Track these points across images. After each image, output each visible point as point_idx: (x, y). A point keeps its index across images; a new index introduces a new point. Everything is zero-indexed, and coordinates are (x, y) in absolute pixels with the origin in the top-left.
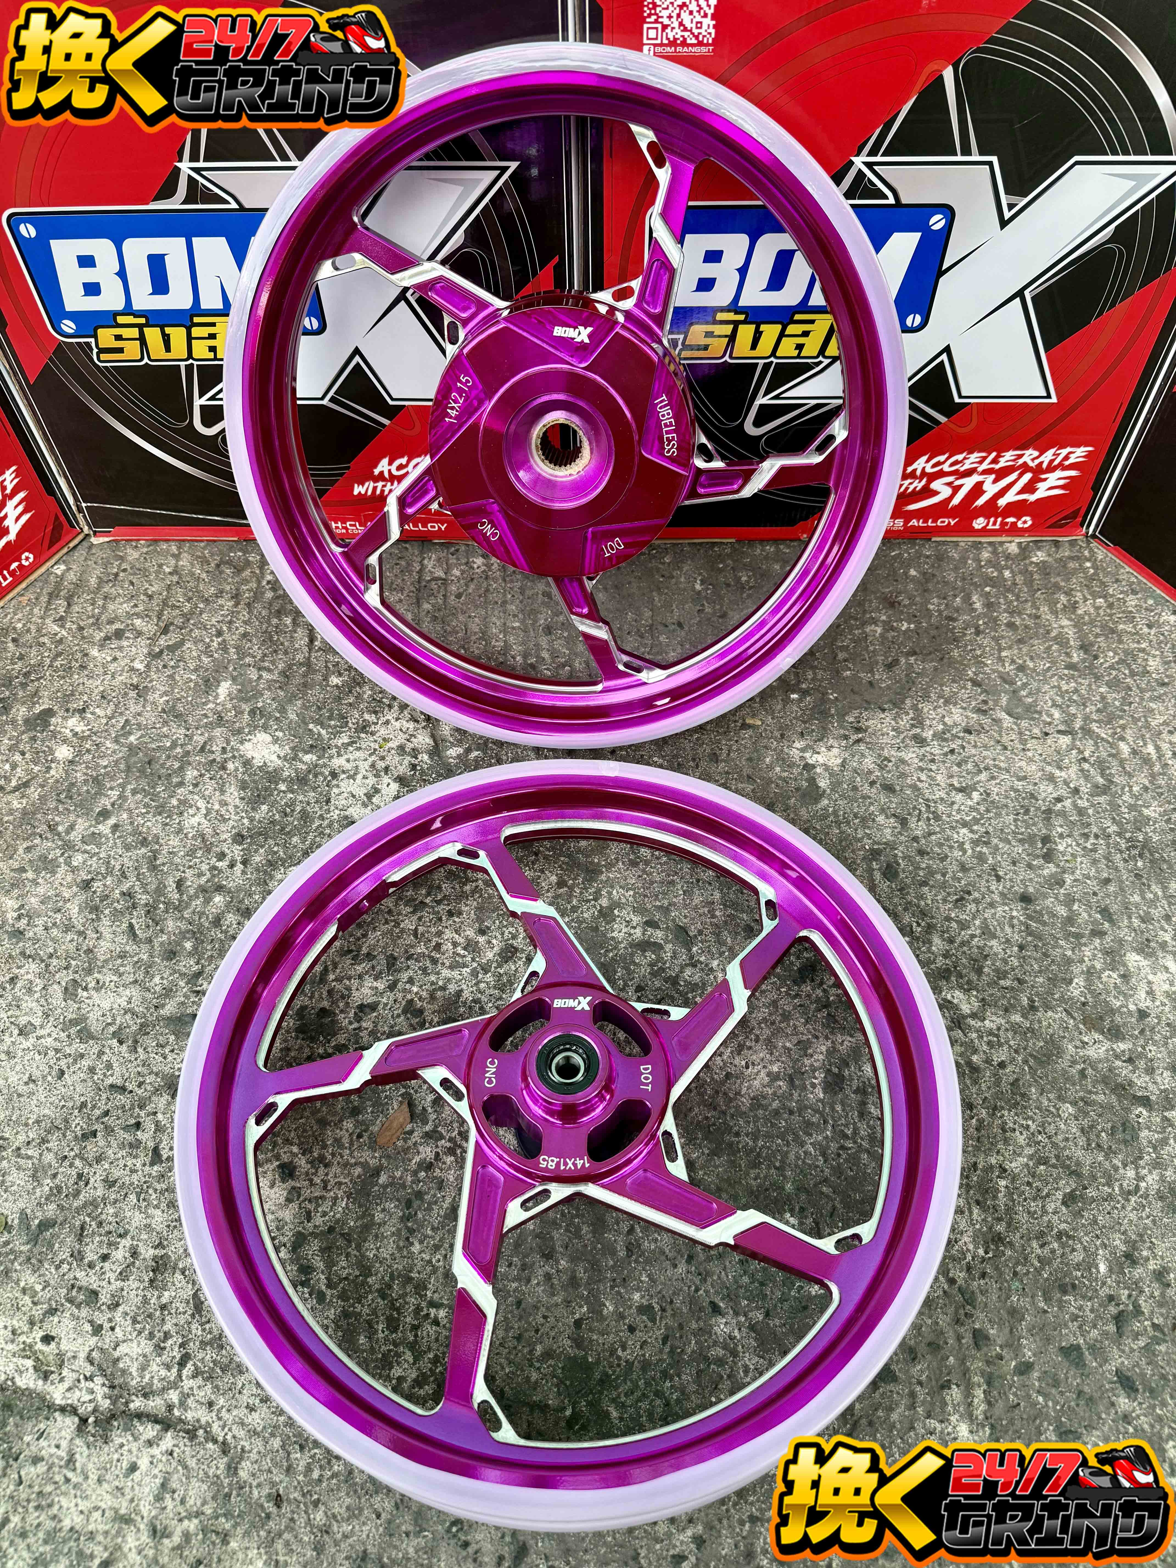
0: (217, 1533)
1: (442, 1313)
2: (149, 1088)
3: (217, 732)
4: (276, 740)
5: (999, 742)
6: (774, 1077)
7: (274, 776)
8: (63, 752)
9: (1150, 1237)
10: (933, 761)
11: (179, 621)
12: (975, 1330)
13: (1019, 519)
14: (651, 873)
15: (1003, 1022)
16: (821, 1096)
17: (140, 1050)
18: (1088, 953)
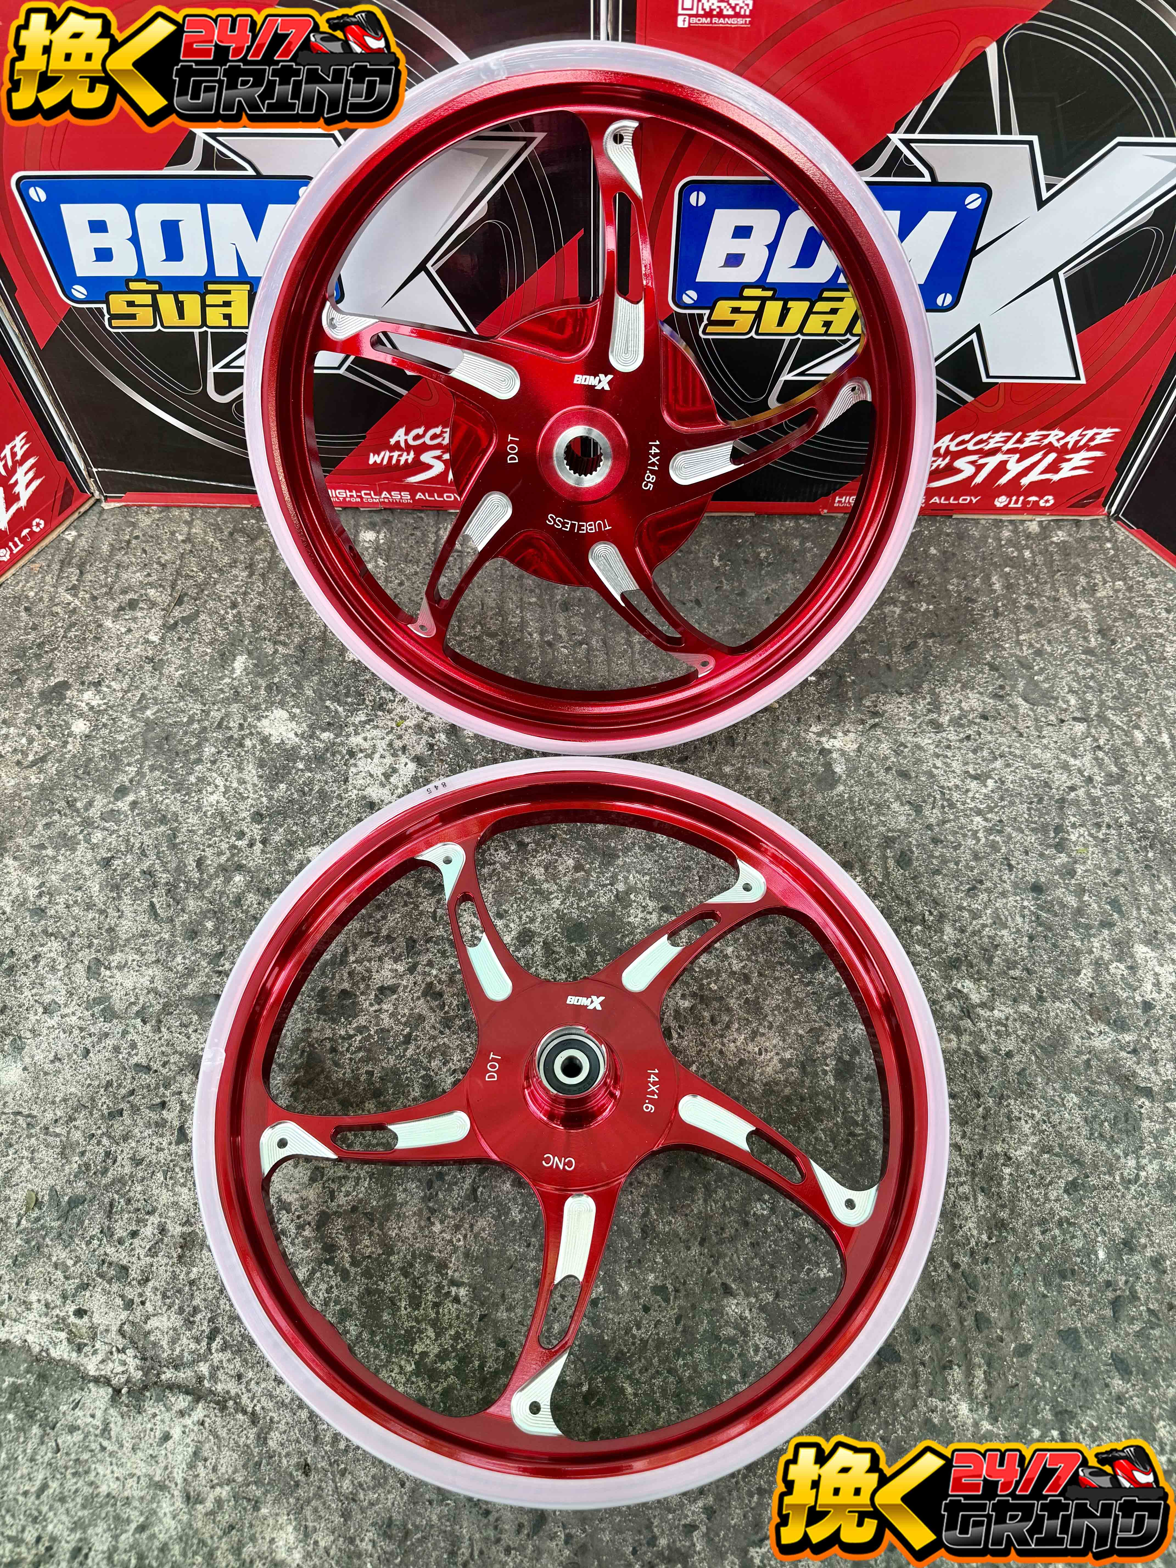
0: (249, 1500)
1: (462, 1292)
2: (173, 1067)
3: (234, 708)
4: (293, 717)
5: (1015, 728)
6: (786, 1064)
7: (292, 754)
8: (80, 727)
9: (1148, 1224)
10: (949, 747)
11: (193, 592)
12: (977, 1313)
13: (1041, 498)
14: (667, 859)
15: (1011, 1011)
16: (833, 1083)
17: (163, 1029)
18: (1096, 944)
